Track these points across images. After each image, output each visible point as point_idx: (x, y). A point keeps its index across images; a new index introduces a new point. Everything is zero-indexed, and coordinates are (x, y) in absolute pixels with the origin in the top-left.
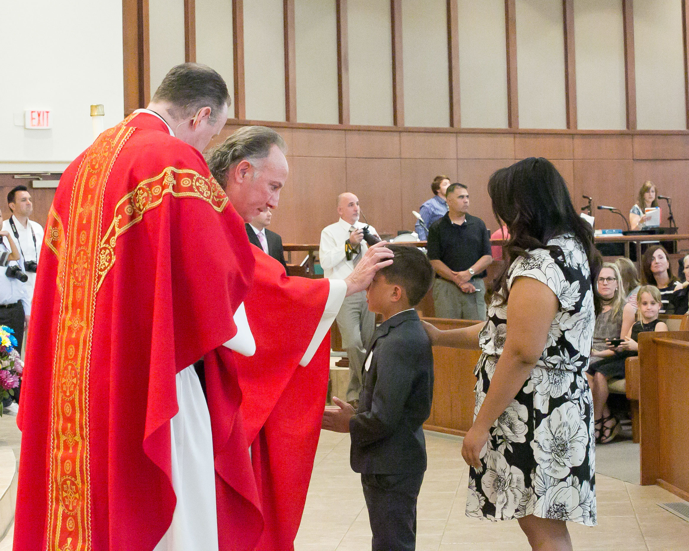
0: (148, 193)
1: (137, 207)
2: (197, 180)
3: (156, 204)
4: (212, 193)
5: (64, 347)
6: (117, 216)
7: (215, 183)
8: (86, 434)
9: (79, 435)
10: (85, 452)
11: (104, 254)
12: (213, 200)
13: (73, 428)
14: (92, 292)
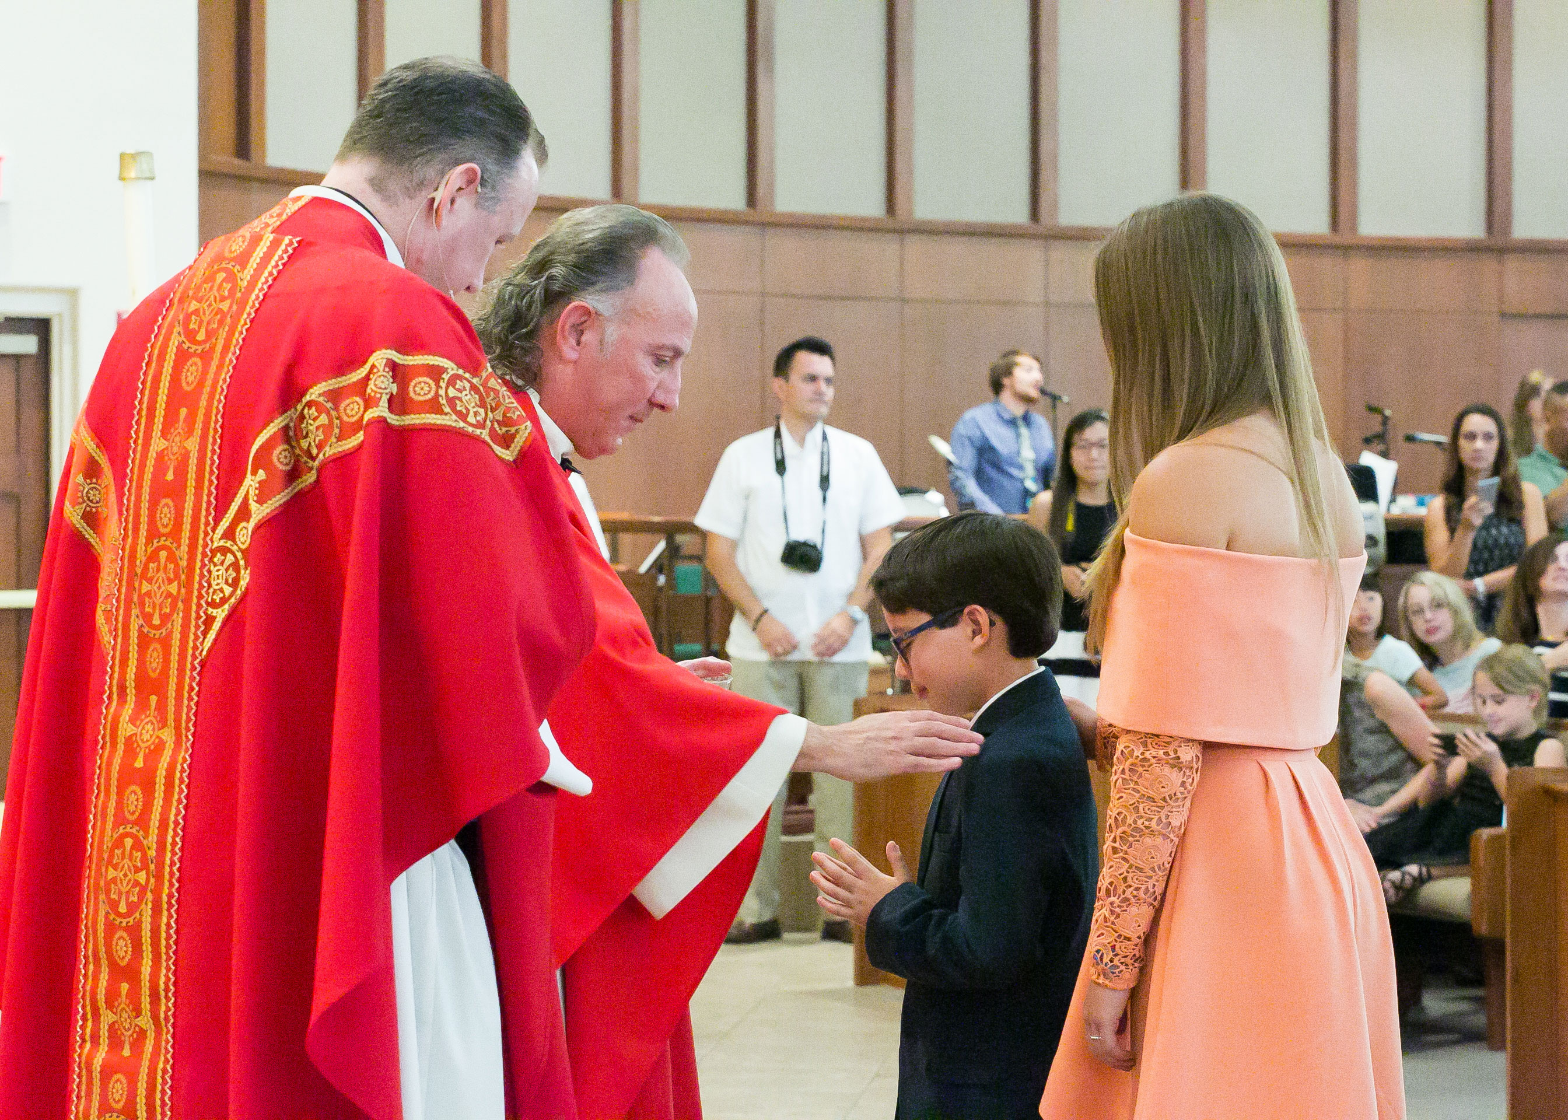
0: (328, 414)
1: (301, 449)
2: (451, 382)
3: (350, 446)
4: (489, 413)
5: (114, 789)
6: (254, 473)
7: (498, 387)
8: (166, 1013)
9: (149, 1014)
10: (162, 1058)
11: (222, 564)
12: (492, 432)
13: (134, 996)
14: (189, 659)
